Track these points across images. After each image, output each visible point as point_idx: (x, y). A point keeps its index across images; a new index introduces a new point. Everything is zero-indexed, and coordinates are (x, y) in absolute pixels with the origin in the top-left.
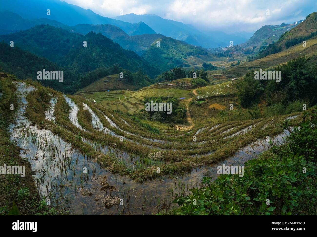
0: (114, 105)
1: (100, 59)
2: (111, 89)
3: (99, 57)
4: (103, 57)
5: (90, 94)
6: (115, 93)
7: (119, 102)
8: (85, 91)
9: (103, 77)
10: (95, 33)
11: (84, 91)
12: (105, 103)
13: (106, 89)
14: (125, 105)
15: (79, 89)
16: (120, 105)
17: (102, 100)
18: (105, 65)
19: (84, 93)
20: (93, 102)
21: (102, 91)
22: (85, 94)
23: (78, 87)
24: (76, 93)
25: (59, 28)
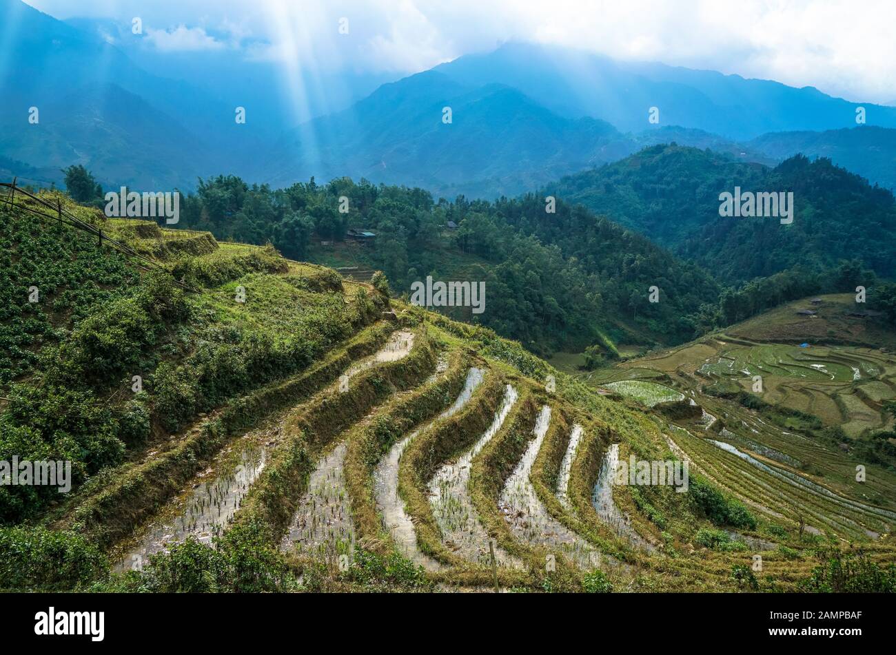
0: (803, 396)
1: (809, 241)
2: (817, 340)
3: (805, 235)
4: (820, 235)
5: (743, 347)
6: (825, 355)
7: (822, 389)
8: (731, 336)
9: (797, 299)
10: (806, 160)
11: (726, 335)
12: (776, 384)
13: (799, 339)
14: (840, 401)
15: (716, 328)
16: (827, 398)
17: (773, 370)
18: (824, 260)
19: (724, 341)
20: (741, 373)
21: (785, 342)
22: (728, 344)
23: (713, 320)
24: (703, 339)
25: (704, 150)
